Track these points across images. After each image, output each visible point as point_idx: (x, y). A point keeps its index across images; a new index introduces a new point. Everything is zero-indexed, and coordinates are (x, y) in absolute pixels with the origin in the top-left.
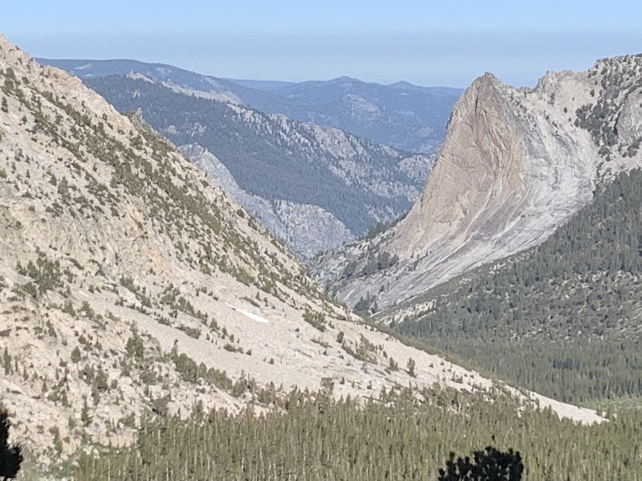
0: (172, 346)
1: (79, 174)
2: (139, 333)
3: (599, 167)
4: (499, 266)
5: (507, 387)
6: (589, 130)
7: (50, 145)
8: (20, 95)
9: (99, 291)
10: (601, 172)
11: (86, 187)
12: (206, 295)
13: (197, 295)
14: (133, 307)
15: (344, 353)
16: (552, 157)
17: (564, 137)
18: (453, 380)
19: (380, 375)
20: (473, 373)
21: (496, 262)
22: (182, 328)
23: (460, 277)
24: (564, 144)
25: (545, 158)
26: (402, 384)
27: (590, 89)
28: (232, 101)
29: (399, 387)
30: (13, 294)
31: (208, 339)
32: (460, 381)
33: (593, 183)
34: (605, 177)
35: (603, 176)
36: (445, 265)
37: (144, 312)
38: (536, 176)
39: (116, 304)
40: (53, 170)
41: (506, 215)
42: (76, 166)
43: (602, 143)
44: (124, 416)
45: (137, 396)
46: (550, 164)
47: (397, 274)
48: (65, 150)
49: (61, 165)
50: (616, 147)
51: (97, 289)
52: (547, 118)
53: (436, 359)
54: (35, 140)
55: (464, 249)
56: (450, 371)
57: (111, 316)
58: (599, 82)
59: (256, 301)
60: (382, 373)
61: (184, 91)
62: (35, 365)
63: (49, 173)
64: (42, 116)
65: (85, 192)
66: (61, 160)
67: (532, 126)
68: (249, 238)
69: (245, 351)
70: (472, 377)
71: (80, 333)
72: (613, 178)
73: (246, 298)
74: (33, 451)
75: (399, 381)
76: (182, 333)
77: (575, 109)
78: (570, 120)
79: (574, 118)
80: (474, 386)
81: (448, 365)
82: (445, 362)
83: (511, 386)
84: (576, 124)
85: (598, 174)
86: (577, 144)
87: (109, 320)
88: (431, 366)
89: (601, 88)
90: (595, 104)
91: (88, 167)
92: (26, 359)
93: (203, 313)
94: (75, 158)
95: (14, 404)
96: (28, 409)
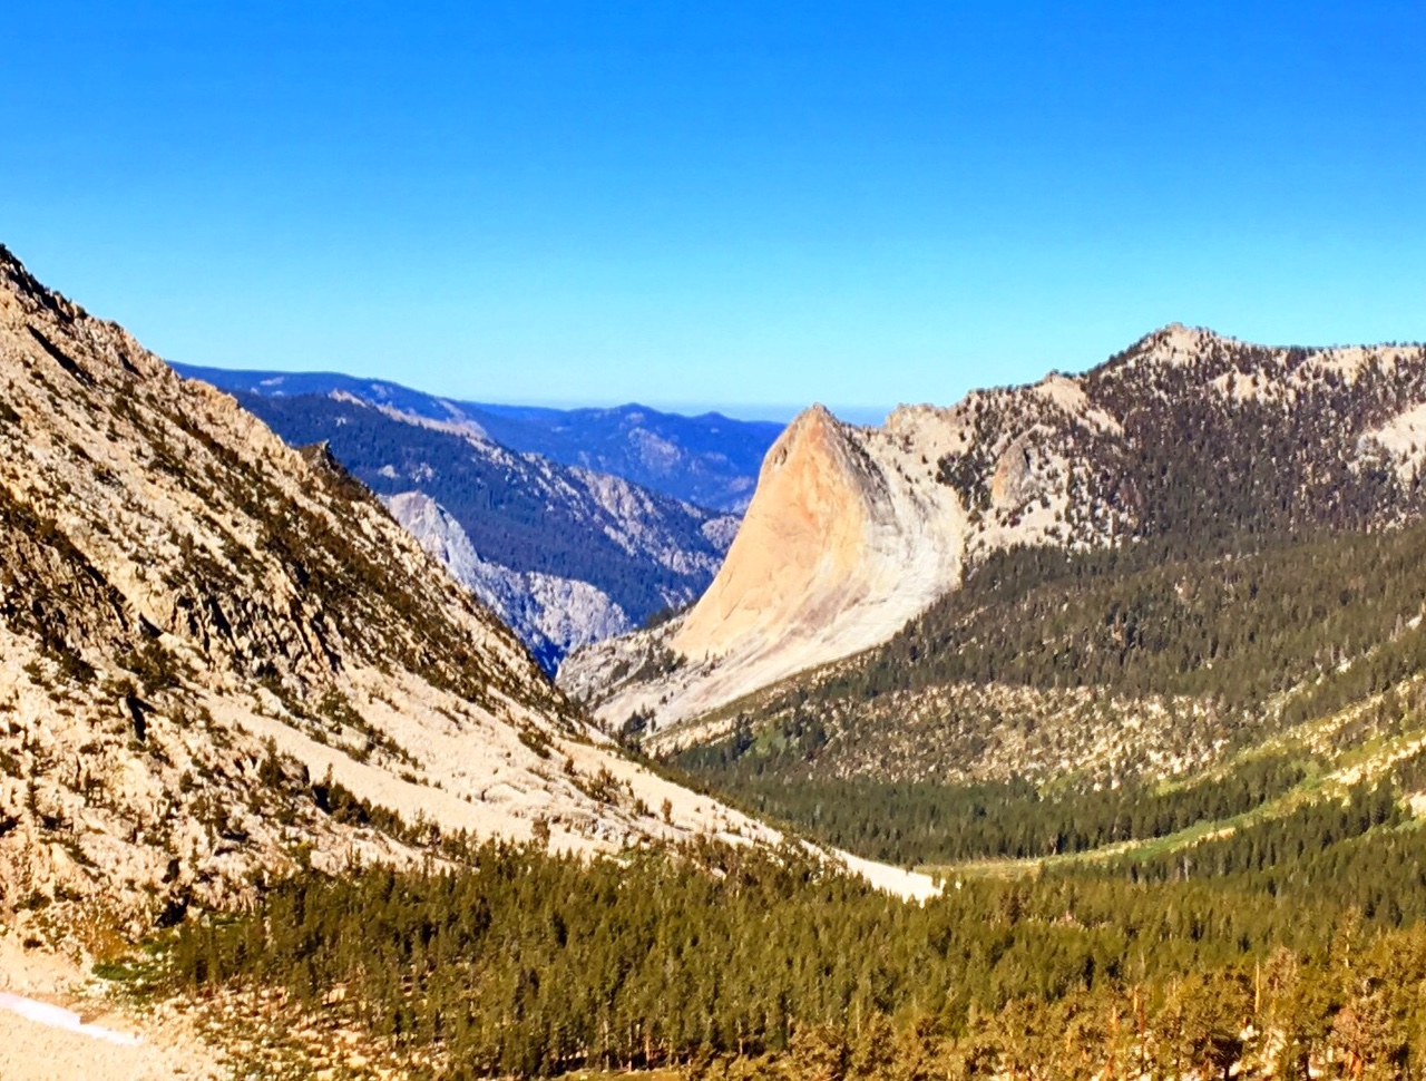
0: (326, 773)
1: (212, 530)
2: (278, 753)
3: (968, 540)
4: (825, 673)
5: (805, 844)
6: (955, 489)
7: (172, 489)
8: (136, 418)
9: (230, 694)
10: (971, 547)
11: (222, 548)
12: (382, 703)
13: (371, 702)
14: (276, 717)
15: (573, 789)
16: (904, 524)
17: (920, 496)
18: (728, 831)
19: (620, 820)
20: (757, 823)
21: (821, 667)
22: (343, 748)
23: (770, 688)
24: (920, 506)
25: (896, 524)
26: (653, 834)
27: (958, 431)
28: (472, 434)
29: (646, 839)
30: (103, 695)
31: (380, 763)
32: (738, 832)
33: (958, 561)
34: (976, 554)
35: (973, 551)
36: (751, 669)
37: (291, 724)
38: (879, 550)
39: (253, 711)
40: (175, 524)
41: (837, 602)
42: (207, 518)
43: (973, 507)
44: (250, 869)
45: (270, 842)
46: (900, 532)
47: (685, 681)
48: (193, 495)
49: (188, 516)
50: (991, 512)
51: (228, 690)
52: (899, 469)
53: (705, 801)
54: (153, 482)
55: (778, 648)
56: (724, 817)
57: (240, 729)
58: (972, 421)
59: (453, 713)
60: (624, 818)
61: (408, 419)
62: (129, 794)
63: (169, 528)
64: (164, 448)
65: (219, 555)
66: (187, 509)
67: (877, 479)
68: (460, 624)
69: (432, 782)
70: (755, 827)
71: (194, 751)
72: (987, 555)
73: (440, 709)
74: (117, 914)
75: (648, 830)
76: (344, 755)
77: (937, 457)
78: (930, 473)
79: (935, 469)
80: (758, 840)
81: (722, 808)
82: (718, 805)
83: (812, 841)
84: (940, 479)
85: (966, 550)
86: (938, 507)
87: (236, 734)
88: (698, 810)
89: (974, 429)
90: (964, 451)
91: (225, 521)
92: (116, 785)
93: (377, 727)
94: (206, 509)
95: (95, 847)
96: (113, 855)
